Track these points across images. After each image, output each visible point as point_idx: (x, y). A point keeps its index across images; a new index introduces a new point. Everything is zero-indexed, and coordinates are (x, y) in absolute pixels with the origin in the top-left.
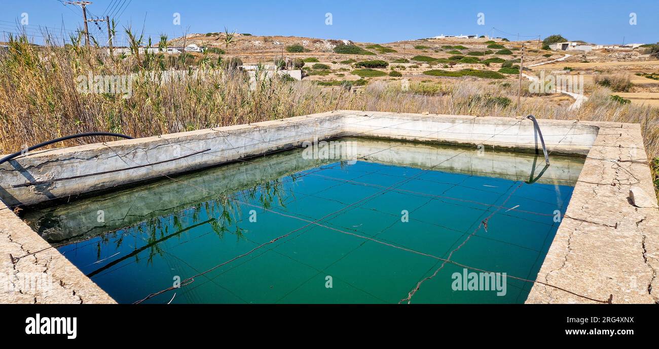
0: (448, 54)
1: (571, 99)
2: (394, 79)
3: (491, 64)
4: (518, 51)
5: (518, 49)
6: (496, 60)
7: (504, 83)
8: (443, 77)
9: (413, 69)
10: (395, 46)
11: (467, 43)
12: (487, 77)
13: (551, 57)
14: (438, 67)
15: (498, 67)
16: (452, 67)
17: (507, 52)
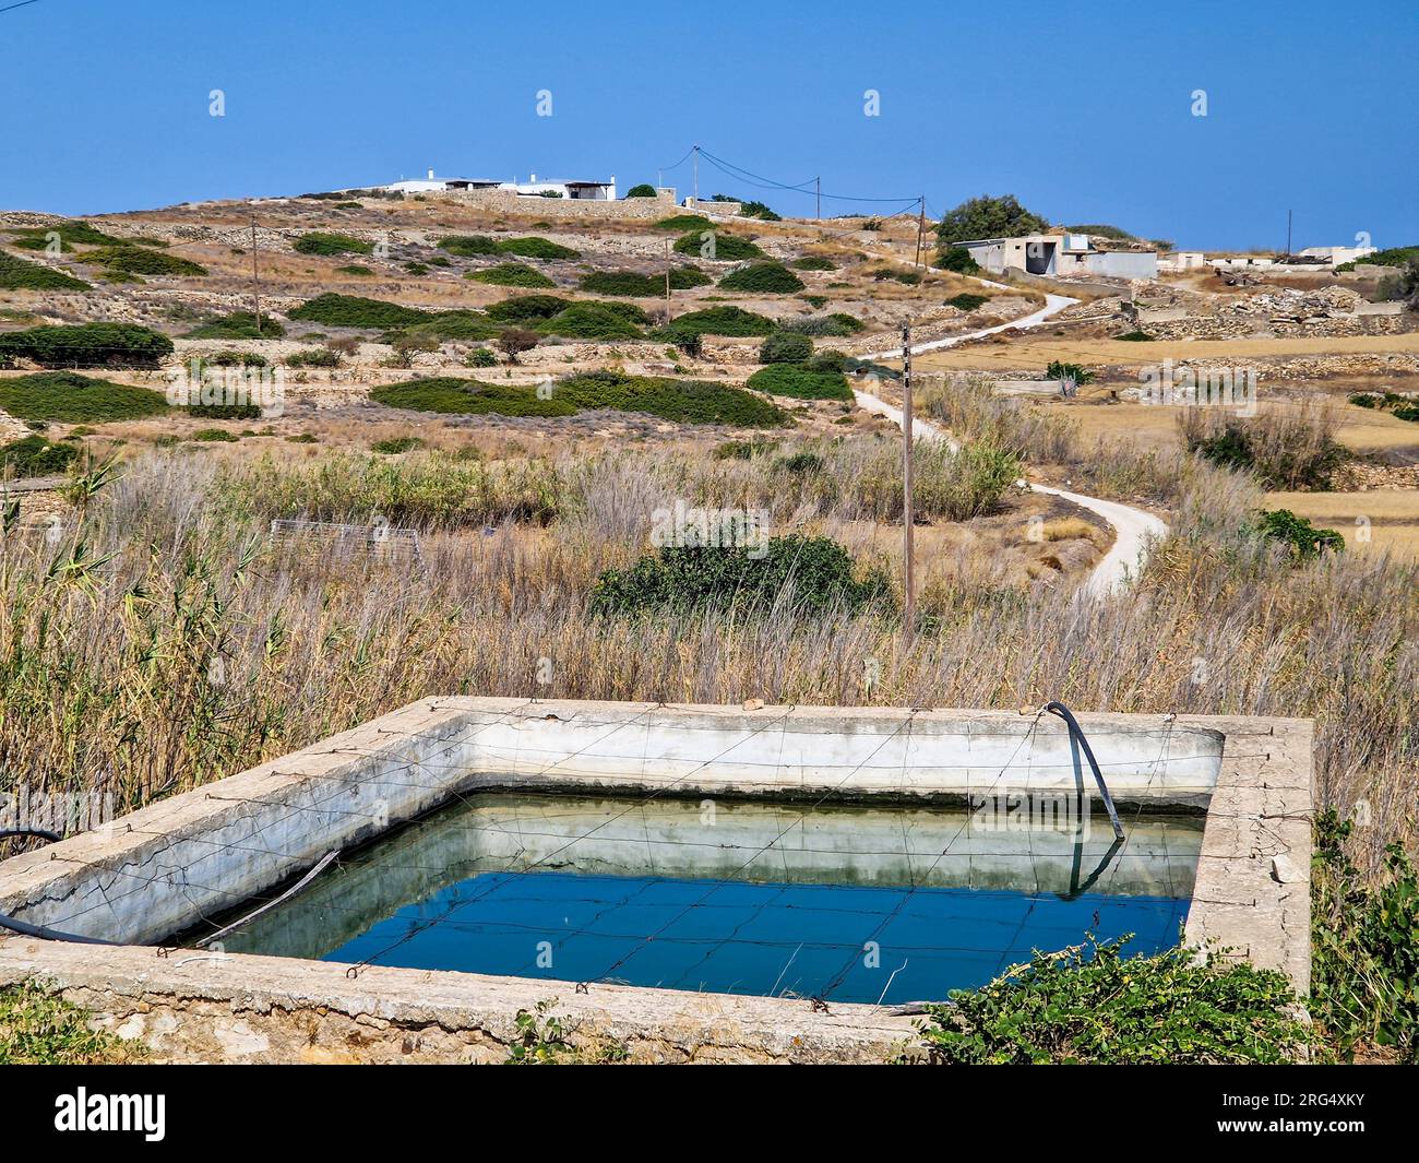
0: (479, 286)
1: (1095, 531)
2: (223, 436)
3: (709, 343)
4: (826, 275)
5: (823, 263)
6: (731, 322)
7: (788, 451)
8: (477, 419)
9: (310, 371)
10: (181, 234)
11: (570, 227)
12: (701, 418)
13: (985, 310)
14: (441, 362)
15: (743, 359)
16: (514, 361)
17: (776, 279)
